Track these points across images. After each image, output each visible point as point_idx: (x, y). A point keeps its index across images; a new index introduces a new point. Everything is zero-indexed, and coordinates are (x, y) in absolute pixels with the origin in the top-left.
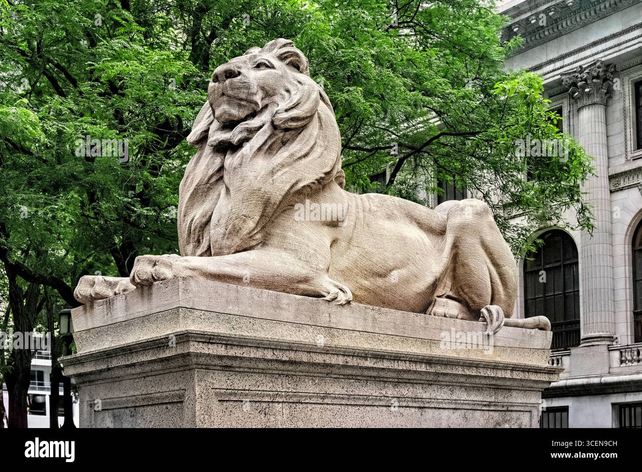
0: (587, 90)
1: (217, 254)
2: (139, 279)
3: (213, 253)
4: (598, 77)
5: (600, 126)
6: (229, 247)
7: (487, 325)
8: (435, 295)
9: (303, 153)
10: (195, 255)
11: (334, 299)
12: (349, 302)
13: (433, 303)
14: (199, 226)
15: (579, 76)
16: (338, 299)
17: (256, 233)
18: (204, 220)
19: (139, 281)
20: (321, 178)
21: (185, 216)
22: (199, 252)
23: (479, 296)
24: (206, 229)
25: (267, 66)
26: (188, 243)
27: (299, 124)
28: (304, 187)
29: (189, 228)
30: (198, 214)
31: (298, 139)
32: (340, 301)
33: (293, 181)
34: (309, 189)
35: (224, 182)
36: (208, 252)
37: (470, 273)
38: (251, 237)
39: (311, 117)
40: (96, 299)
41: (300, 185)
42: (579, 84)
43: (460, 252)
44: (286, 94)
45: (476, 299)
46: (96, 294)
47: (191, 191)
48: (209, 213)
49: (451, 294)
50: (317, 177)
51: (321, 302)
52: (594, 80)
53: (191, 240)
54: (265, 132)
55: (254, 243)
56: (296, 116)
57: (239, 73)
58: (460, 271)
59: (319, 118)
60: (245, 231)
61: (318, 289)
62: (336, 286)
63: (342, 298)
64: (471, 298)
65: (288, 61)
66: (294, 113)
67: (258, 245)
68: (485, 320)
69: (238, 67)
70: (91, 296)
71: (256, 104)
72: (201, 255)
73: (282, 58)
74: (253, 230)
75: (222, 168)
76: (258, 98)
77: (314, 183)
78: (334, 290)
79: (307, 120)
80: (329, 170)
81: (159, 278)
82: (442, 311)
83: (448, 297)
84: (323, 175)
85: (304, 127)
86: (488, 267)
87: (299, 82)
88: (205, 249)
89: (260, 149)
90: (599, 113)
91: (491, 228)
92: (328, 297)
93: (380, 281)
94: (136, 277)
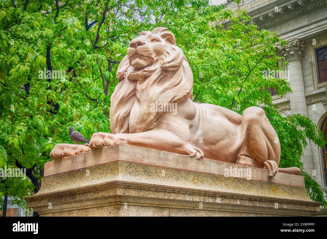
0: (291, 53)
1: (132, 132)
2: (95, 145)
3: (130, 132)
4: (296, 46)
5: (299, 71)
6: (140, 129)
7: (269, 171)
8: (239, 154)
9: (176, 83)
10: (120, 133)
11: (195, 156)
12: (202, 158)
13: (239, 159)
14: (122, 118)
15: (287, 46)
16: (196, 156)
17: (154, 122)
18: (125, 115)
19: (95, 146)
20: (185, 95)
21: (115, 113)
22: (122, 131)
23: (262, 155)
24: (126, 120)
25: (157, 41)
26: (116, 127)
27: (175, 69)
28: (178, 99)
29: (117, 119)
30: (122, 112)
31: (174, 76)
32: (198, 157)
33: (172, 97)
34: (180, 101)
35: (136, 97)
36: (127, 131)
37: (257, 143)
38: (151, 124)
39: (180, 66)
40: (64, 156)
41: (176, 99)
42: (287, 50)
43: (251, 133)
44: (167, 55)
45: (260, 157)
46: (65, 154)
47: (118, 101)
48: (128, 112)
49: (247, 154)
50: (183, 95)
51: (189, 157)
52: (295, 48)
53: (118, 125)
54: (157, 72)
55: (153, 127)
56: (173, 65)
57: (144, 43)
58: (252, 142)
59: (183, 67)
60: (148, 121)
61: (186, 151)
62: (195, 149)
63: (199, 155)
64: (258, 157)
65: (166, 38)
66: (172, 64)
67: (154, 128)
68: (268, 168)
69: (144, 41)
70: (62, 155)
71: (153, 59)
72: (123, 133)
73: (163, 36)
74: (153, 120)
75: (135, 90)
76: (153, 56)
77: (182, 98)
78: (194, 151)
79: (178, 68)
80: (189, 92)
81: (106, 144)
82: (244, 163)
83: (246, 155)
84: (186, 94)
85: (176, 71)
86: (266, 141)
87: (173, 49)
88: (125, 130)
89: (155, 81)
90: (298, 64)
91: (266, 121)
92: (192, 155)
93: (213, 147)
94: (93, 144)
